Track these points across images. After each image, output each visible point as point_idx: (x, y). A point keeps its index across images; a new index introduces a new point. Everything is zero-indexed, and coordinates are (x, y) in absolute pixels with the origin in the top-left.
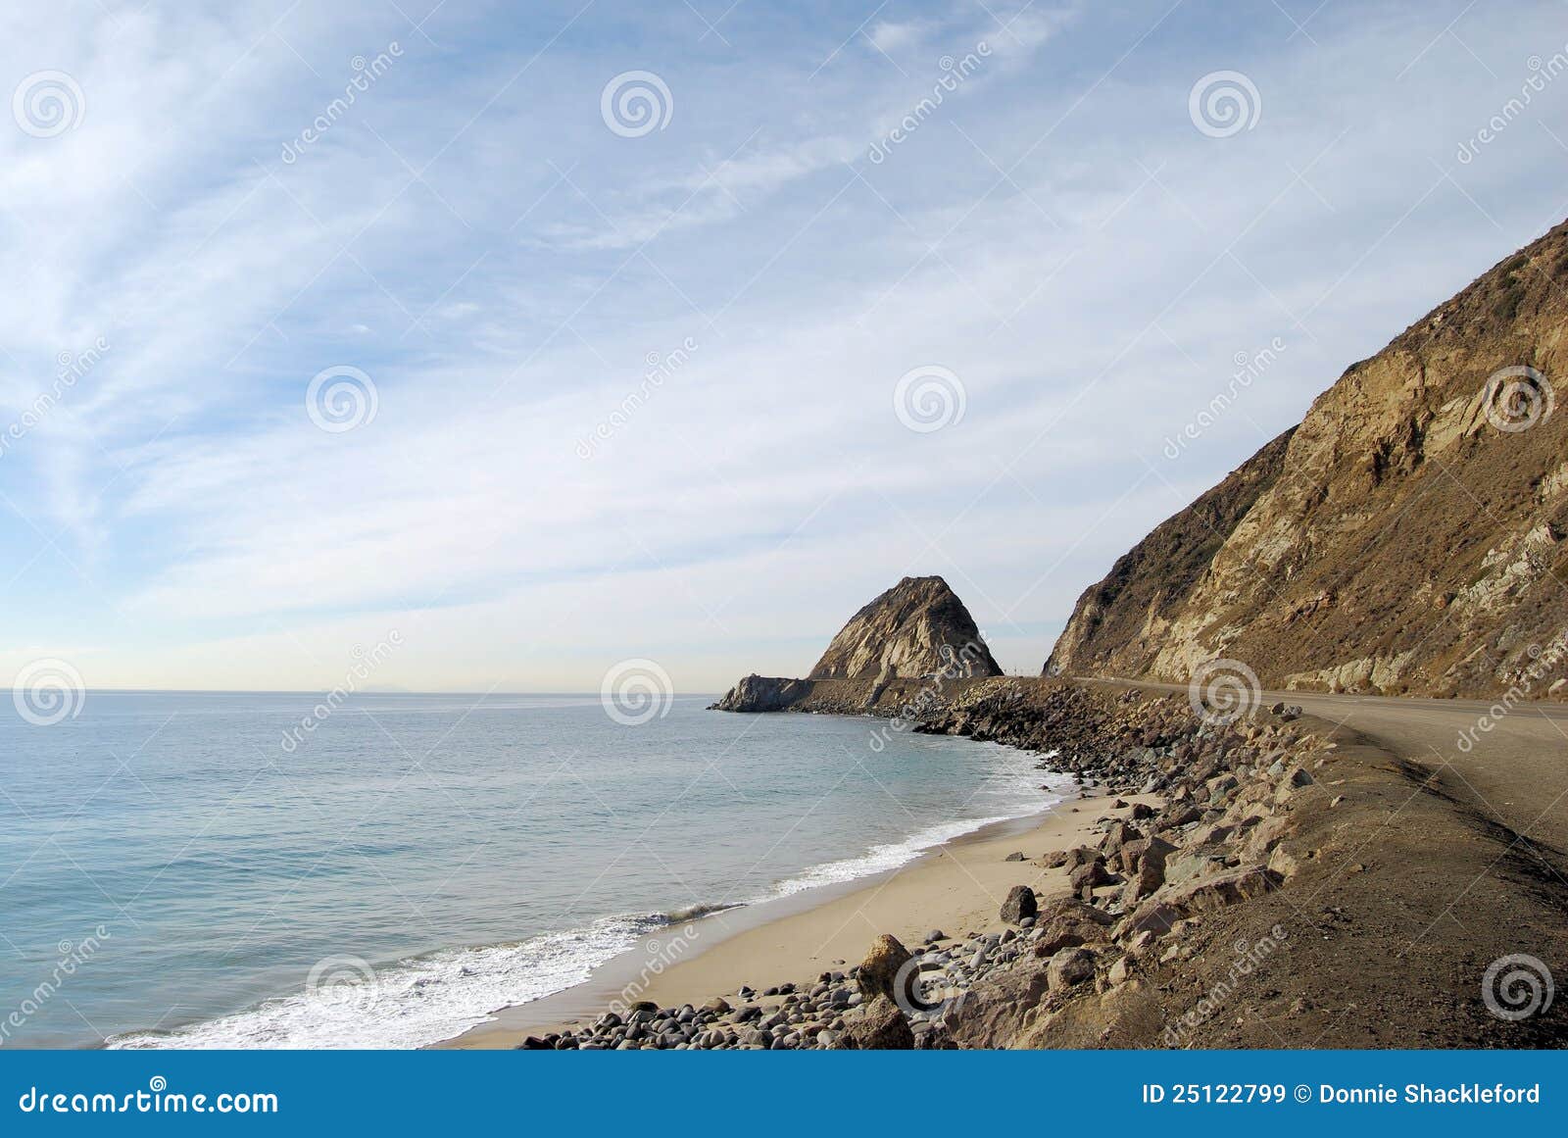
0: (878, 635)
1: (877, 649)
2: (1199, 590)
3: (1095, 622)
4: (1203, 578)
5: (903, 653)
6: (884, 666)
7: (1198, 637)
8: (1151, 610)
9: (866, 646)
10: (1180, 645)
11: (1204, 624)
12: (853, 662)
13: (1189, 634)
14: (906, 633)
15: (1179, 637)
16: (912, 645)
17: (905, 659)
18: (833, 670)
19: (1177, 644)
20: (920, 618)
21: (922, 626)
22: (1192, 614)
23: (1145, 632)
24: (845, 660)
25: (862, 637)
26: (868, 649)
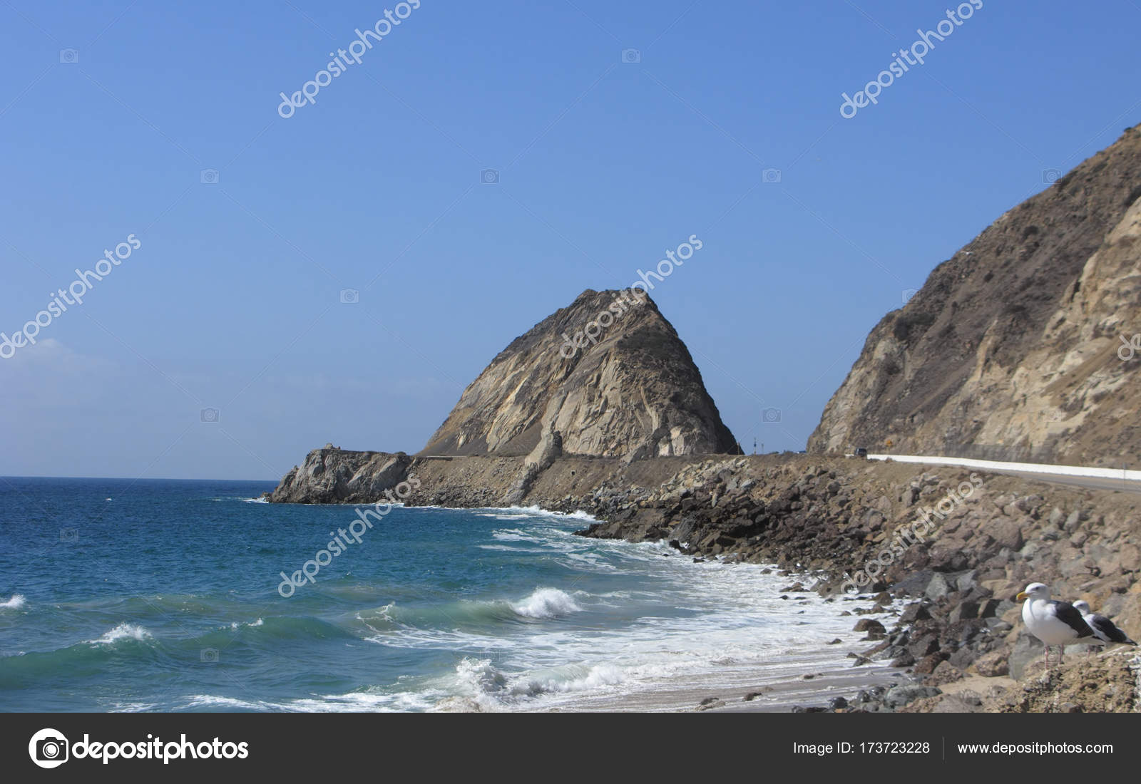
0: (538, 384)
1: (534, 404)
2: (1060, 315)
3: (891, 369)
4: (1067, 295)
5: (576, 412)
6: (546, 432)
7: (1049, 389)
8: (981, 353)
9: (517, 402)
10: (1021, 405)
11: (1063, 368)
12: (494, 428)
13: (1039, 386)
14: (582, 381)
15: (1020, 391)
16: (591, 401)
17: (579, 423)
18: (461, 441)
19: (1017, 404)
20: (606, 356)
21: (610, 370)
22: (1044, 354)
23: (971, 386)
24: (482, 424)
25: (511, 387)
26: (520, 407)
